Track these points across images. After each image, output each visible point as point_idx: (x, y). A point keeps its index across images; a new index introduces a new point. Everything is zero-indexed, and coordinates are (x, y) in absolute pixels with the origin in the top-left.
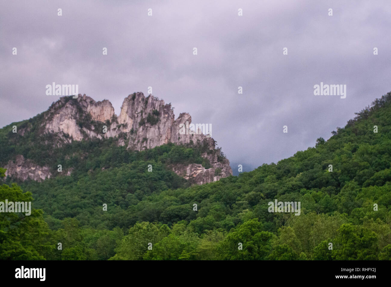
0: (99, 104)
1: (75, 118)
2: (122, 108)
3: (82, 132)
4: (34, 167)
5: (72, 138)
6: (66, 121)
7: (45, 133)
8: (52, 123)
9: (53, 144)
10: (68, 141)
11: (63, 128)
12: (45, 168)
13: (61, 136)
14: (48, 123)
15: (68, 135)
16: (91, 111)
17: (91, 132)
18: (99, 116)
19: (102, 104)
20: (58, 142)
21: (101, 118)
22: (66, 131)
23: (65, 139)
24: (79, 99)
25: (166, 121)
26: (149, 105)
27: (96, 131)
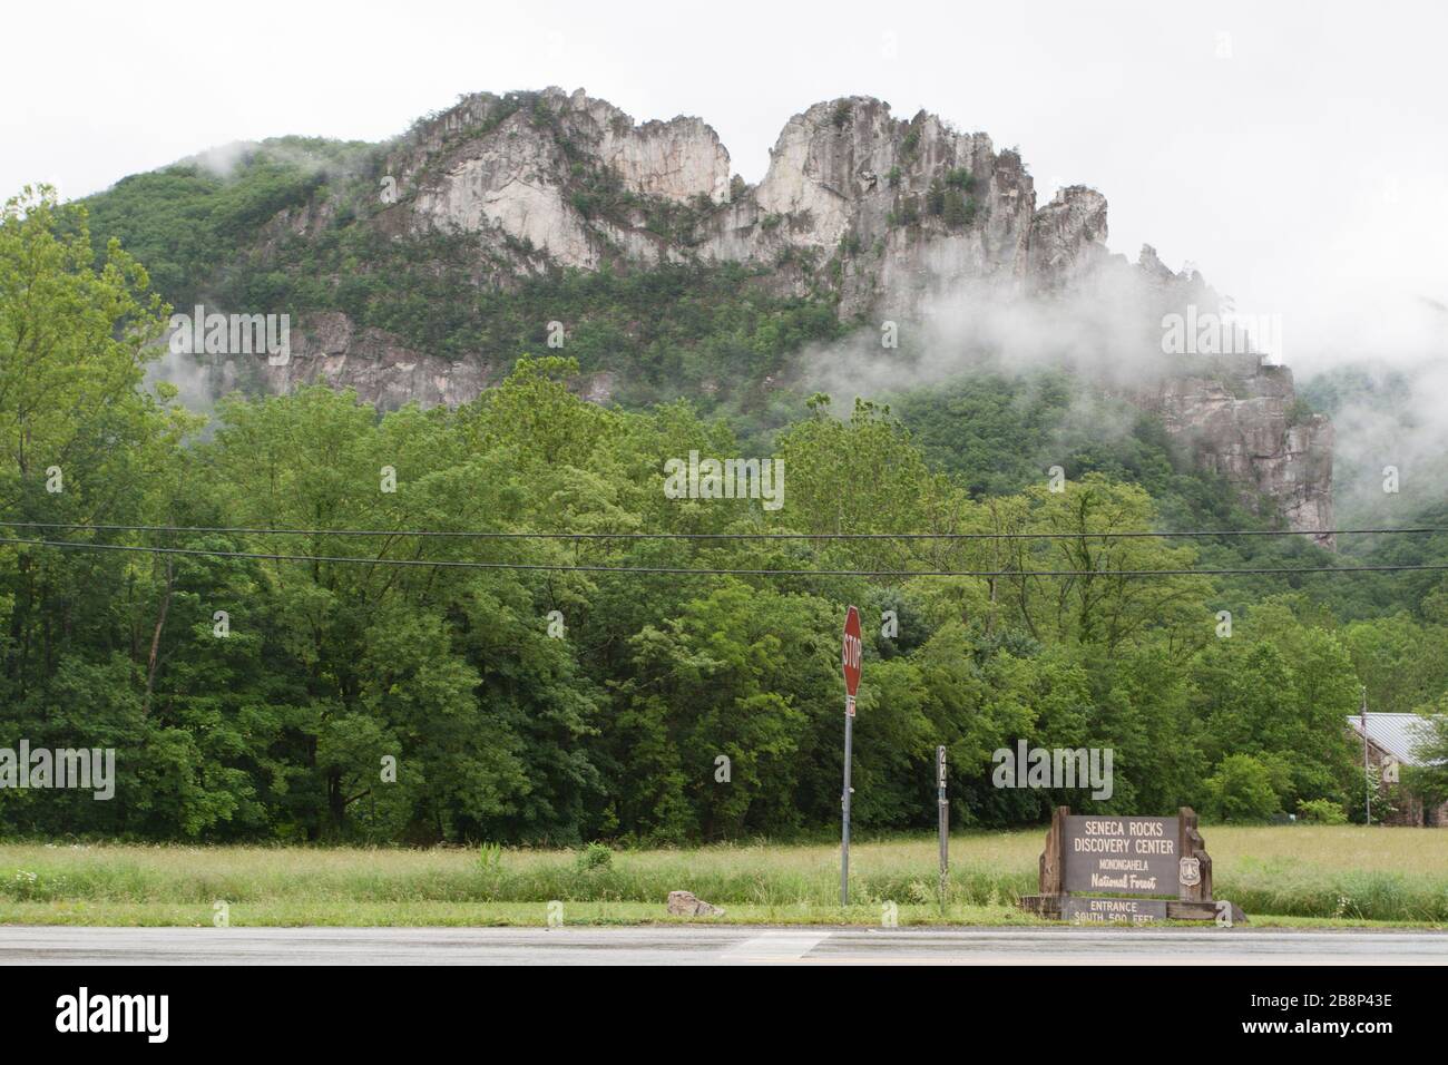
0: (656, 132)
1: (556, 180)
2: (776, 154)
3: (594, 237)
4: (408, 360)
5: (543, 255)
6: (516, 190)
7: (413, 230)
8: (444, 193)
9: (468, 277)
10: (530, 268)
11: (502, 215)
12: (460, 368)
13: (495, 244)
14: (427, 193)
15: (529, 244)
16: (619, 157)
17: (633, 236)
18: (659, 176)
19: (673, 130)
20: (487, 270)
21: (665, 186)
22: (514, 227)
23: (516, 260)
24: (557, 107)
25: (1012, 212)
26: (928, 151)
27: (653, 232)
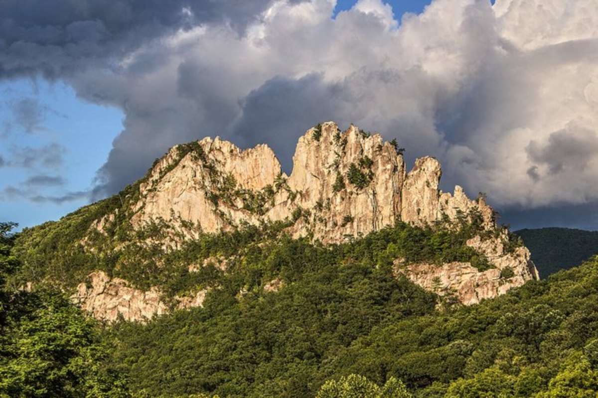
1: (203, 187)
3: (219, 215)
5: (199, 228)
6: (185, 196)
7: (144, 223)
8: (157, 202)
9: (162, 244)
10: (192, 236)
11: (180, 210)
13: (177, 226)
14: (149, 202)
15: (192, 224)
16: (234, 171)
17: (237, 213)
18: (250, 178)
20: (172, 240)
21: (254, 184)
22: (185, 216)
23: (186, 233)
26: (351, 149)
27: (247, 209)
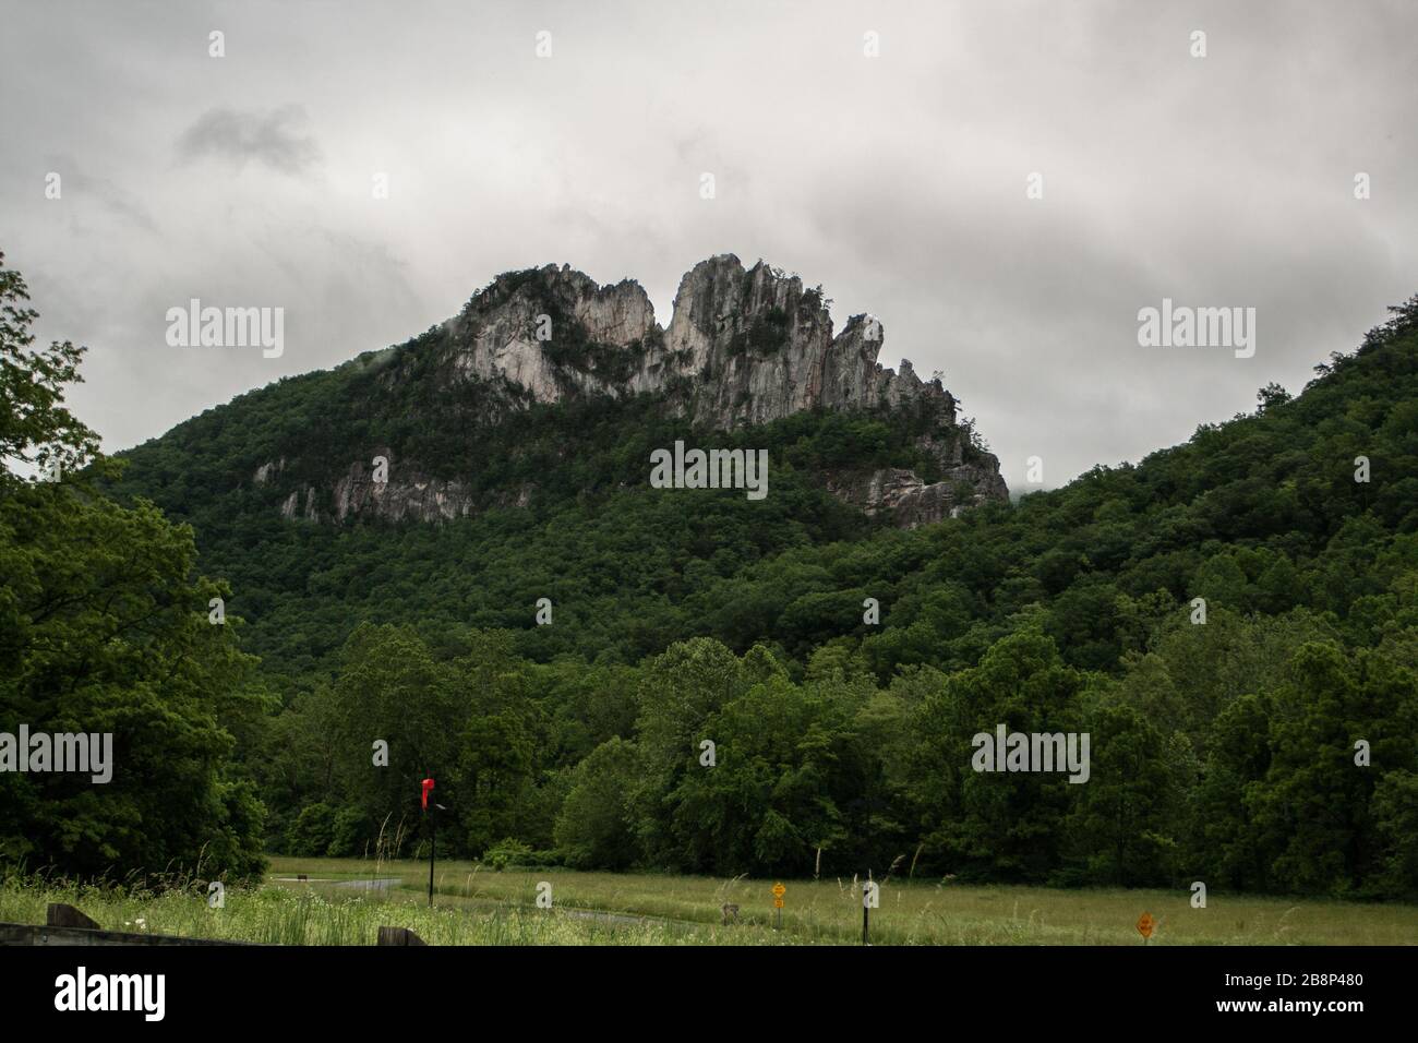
0: (609, 293)
2: (676, 304)
3: (562, 380)
4: (421, 482)
5: (530, 395)
6: (515, 347)
7: (453, 382)
8: (472, 352)
9: (476, 415)
10: (520, 405)
11: (505, 366)
12: (453, 485)
13: (499, 389)
14: (462, 352)
15: (521, 387)
16: (586, 316)
17: (587, 377)
18: (610, 328)
19: (619, 292)
20: (491, 409)
21: (614, 336)
22: (512, 375)
23: (512, 400)
24: (551, 281)
25: (807, 340)
26: (757, 295)
27: (602, 373)
